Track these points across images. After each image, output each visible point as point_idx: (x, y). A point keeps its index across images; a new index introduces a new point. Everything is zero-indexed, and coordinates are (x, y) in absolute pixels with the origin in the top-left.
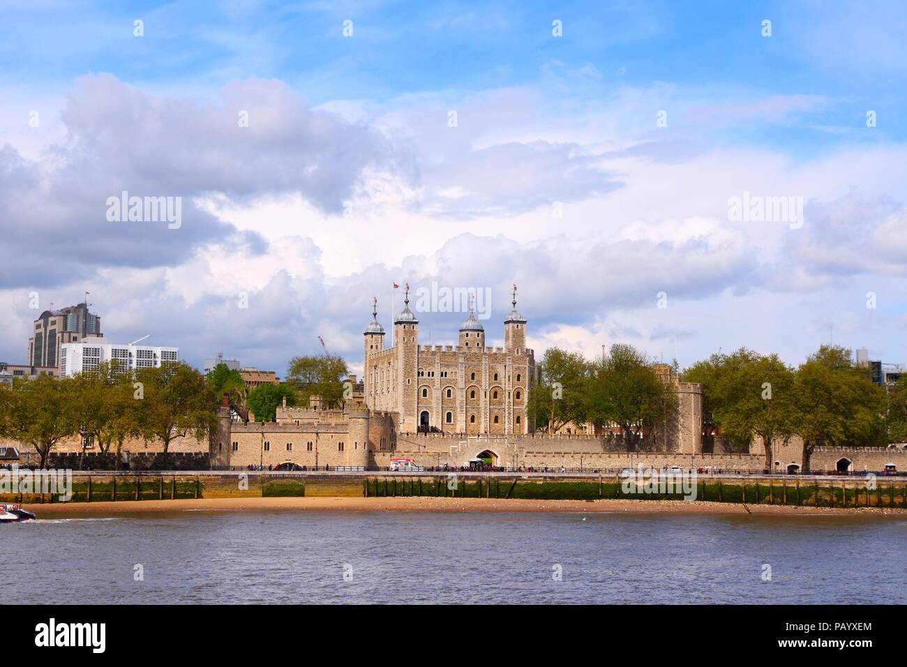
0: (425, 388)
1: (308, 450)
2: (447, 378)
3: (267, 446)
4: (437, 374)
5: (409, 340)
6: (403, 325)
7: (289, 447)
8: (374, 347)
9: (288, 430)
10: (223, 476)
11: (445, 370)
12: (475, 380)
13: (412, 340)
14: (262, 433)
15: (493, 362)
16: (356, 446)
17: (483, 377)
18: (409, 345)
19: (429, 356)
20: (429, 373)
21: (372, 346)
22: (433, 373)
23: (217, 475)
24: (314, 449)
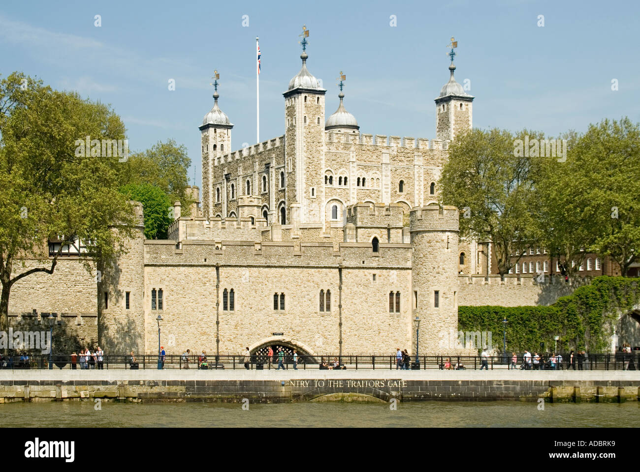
0: (335, 203)
1: (322, 309)
2: (366, 187)
3: (229, 300)
4: (352, 181)
5: (312, 122)
6: (303, 95)
7: (279, 301)
8: (219, 147)
9: (273, 261)
10: (189, 384)
11: (363, 174)
12: (404, 193)
13: (316, 121)
14: (217, 268)
15: (428, 163)
16: (437, 300)
17: (416, 187)
18: (312, 130)
19: (340, 151)
20: (340, 178)
21: (215, 146)
22: (346, 178)
23: (174, 383)
24: (334, 308)
